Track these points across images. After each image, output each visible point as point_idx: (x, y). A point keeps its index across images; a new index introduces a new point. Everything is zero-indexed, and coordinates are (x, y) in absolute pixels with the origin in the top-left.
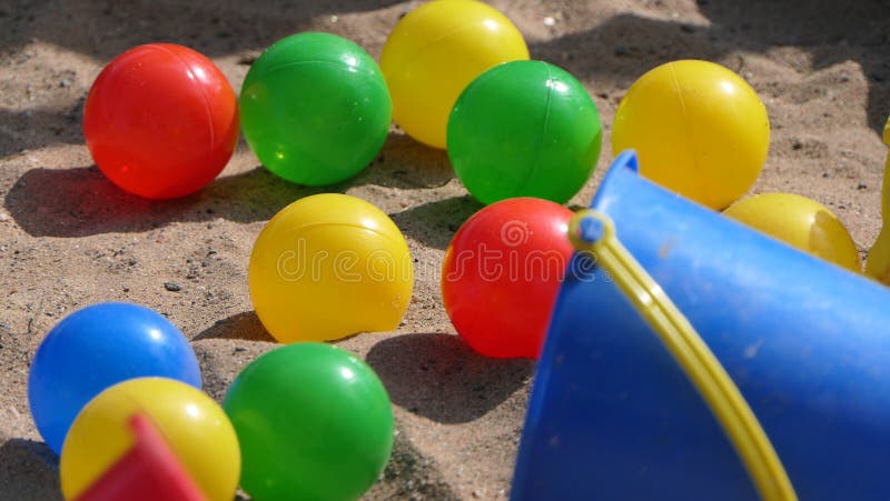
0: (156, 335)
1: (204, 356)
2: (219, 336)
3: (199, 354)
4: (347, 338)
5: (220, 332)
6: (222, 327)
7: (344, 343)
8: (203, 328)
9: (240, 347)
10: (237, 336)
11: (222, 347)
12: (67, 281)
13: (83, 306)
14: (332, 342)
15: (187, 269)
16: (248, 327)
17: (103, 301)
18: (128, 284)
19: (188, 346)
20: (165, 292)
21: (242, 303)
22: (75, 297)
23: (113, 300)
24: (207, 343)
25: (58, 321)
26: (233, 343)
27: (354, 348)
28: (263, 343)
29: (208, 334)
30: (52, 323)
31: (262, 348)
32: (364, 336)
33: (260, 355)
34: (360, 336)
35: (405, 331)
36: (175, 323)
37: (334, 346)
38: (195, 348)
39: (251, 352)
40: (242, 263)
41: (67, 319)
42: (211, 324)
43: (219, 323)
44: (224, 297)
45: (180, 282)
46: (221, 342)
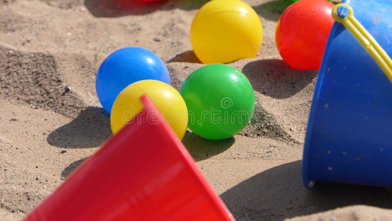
0: (150, 61)
1: (171, 70)
2: (178, 61)
3: (169, 69)
4: (234, 62)
5: (178, 59)
6: (179, 57)
7: (232, 64)
8: (170, 58)
9: (187, 66)
10: (185, 61)
11: (179, 66)
12: (112, 37)
13: (118, 49)
14: (227, 63)
15: (163, 32)
16: (190, 57)
17: (127, 46)
18: (138, 38)
19: (164, 66)
20: (154, 42)
21: (187, 47)
22: (115, 44)
23: (132, 46)
24: (173, 64)
25: (108, 55)
26: (184, 64)
27: (237, 66)
28: (197, 64)
29: (173, 60)
30: (105, 56)
31: (197, 66)
32: (241, 61)
33: (196, 69)
34: (239, 61)
35: (259, 58)
36: (159, 55)
37: (228, 65)
38: (167, 66)
39: (192, 68)
40: (187, 29)
41: (112, 55)
42: (174, 56)
43: (178, 56)
44: (180, 44)
45: (160, 37)
46: (179, 64)
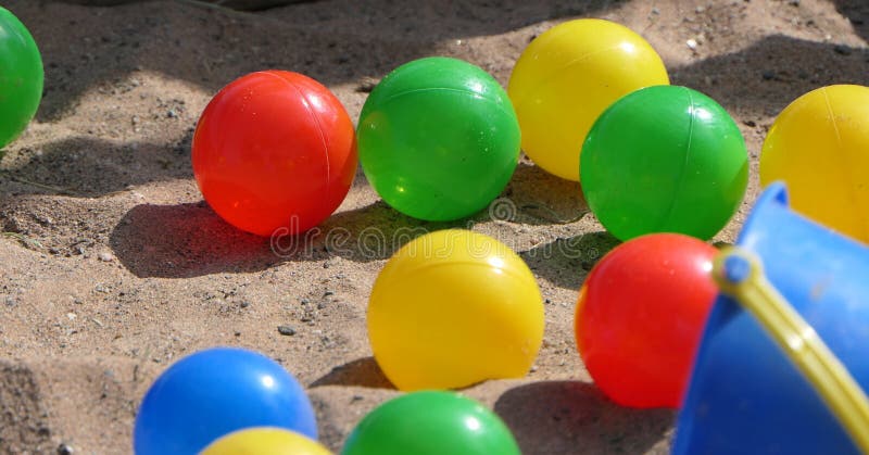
0: (268, 382)
1: (321, 405)
2: (337, 383)
3: (314, 403)
4: (473, 385)
5: (337, 379)
6: (340, 373)
7: (470, 391)
8: (319, 375)
9: (359, 395)
10: (355, 383)
11: (339, 394)
12: (175, 324)
13: (192, 351)
14: (458, 389)
15: (301, 311)
16: (367, 373)
17: (212, 346)
18: (240, 328)
19: (303, 394)
20: (279, 337)
21: (360, 347)
22: (183, 342)
23: (223, 345)
24: (324, 392)
25: (165, 368)
26: (351, 391)
27: (481, 395)
28: (382, 390)
29: (325, 381)
30: (158, 370)
31: (382, 396)
32: (492, 384)
33: (380, 404)
34: (486, 383)
35: (536, 379)
36: (289, 369)
37: (460, 395)
38: (311, 396)
39: (371, 401)
40: (361, 305)
41: (175, 367)
42: (328, 370)
43: (336, 370)
44: (342, 341)
45: (295, 325)
46: (338, 390)
